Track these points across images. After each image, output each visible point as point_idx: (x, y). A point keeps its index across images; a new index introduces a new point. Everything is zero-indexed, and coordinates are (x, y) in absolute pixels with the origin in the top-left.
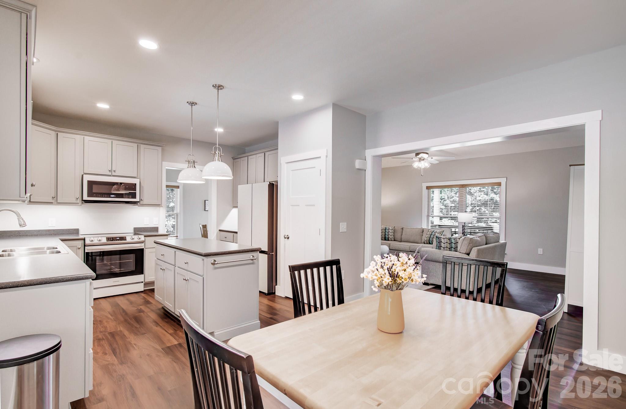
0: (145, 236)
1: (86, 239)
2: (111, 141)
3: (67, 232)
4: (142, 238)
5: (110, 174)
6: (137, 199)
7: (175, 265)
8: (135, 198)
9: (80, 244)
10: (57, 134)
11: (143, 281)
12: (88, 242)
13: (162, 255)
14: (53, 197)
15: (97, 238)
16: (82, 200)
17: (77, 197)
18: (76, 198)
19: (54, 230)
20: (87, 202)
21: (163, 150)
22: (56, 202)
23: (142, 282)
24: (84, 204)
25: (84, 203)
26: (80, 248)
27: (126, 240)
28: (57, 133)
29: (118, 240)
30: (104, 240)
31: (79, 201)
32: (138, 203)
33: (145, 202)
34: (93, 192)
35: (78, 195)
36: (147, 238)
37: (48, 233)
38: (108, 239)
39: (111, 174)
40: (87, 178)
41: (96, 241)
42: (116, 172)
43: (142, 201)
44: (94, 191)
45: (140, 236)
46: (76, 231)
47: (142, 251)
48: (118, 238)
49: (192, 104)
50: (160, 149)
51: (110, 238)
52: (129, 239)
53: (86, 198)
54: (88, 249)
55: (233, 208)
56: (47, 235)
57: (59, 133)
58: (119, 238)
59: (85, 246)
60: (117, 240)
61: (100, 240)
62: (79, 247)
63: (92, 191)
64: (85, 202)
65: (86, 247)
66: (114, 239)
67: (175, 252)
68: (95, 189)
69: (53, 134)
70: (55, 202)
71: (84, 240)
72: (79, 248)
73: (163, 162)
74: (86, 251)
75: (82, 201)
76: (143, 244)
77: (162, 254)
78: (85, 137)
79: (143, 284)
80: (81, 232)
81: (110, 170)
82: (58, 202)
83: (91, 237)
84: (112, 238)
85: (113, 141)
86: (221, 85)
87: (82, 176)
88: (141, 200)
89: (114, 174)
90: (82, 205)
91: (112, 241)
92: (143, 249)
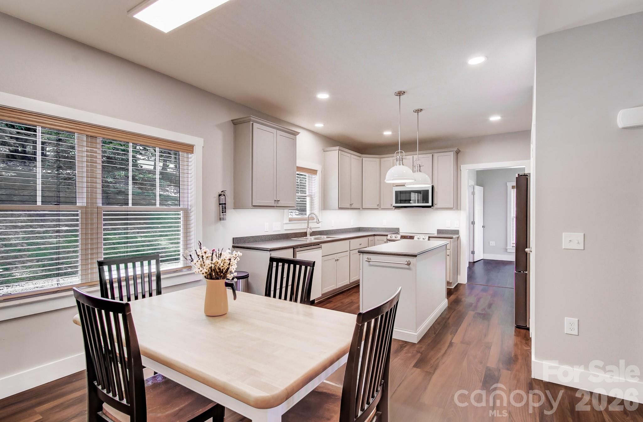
2: (412, 156)
3: (393, 230)
6: (430, 204)
8: (428, 202)
12: (389, 238)
15: (395, 235)
18: (391, 205)
19: (385, 228)
32: (432, 207)
33: (439, 206)
37: (382, 230)
41: (394, 238)
46: (397, 230)
49: (418, 111)
50: (452, 154)
53: (394, 204)
57: (381, 159)
58: (409, 237)
69: (378, 160)
71: (387, 236)
82: (381, 208)
84: (405, 236)
86: (400, 91)
88: (434, 204)
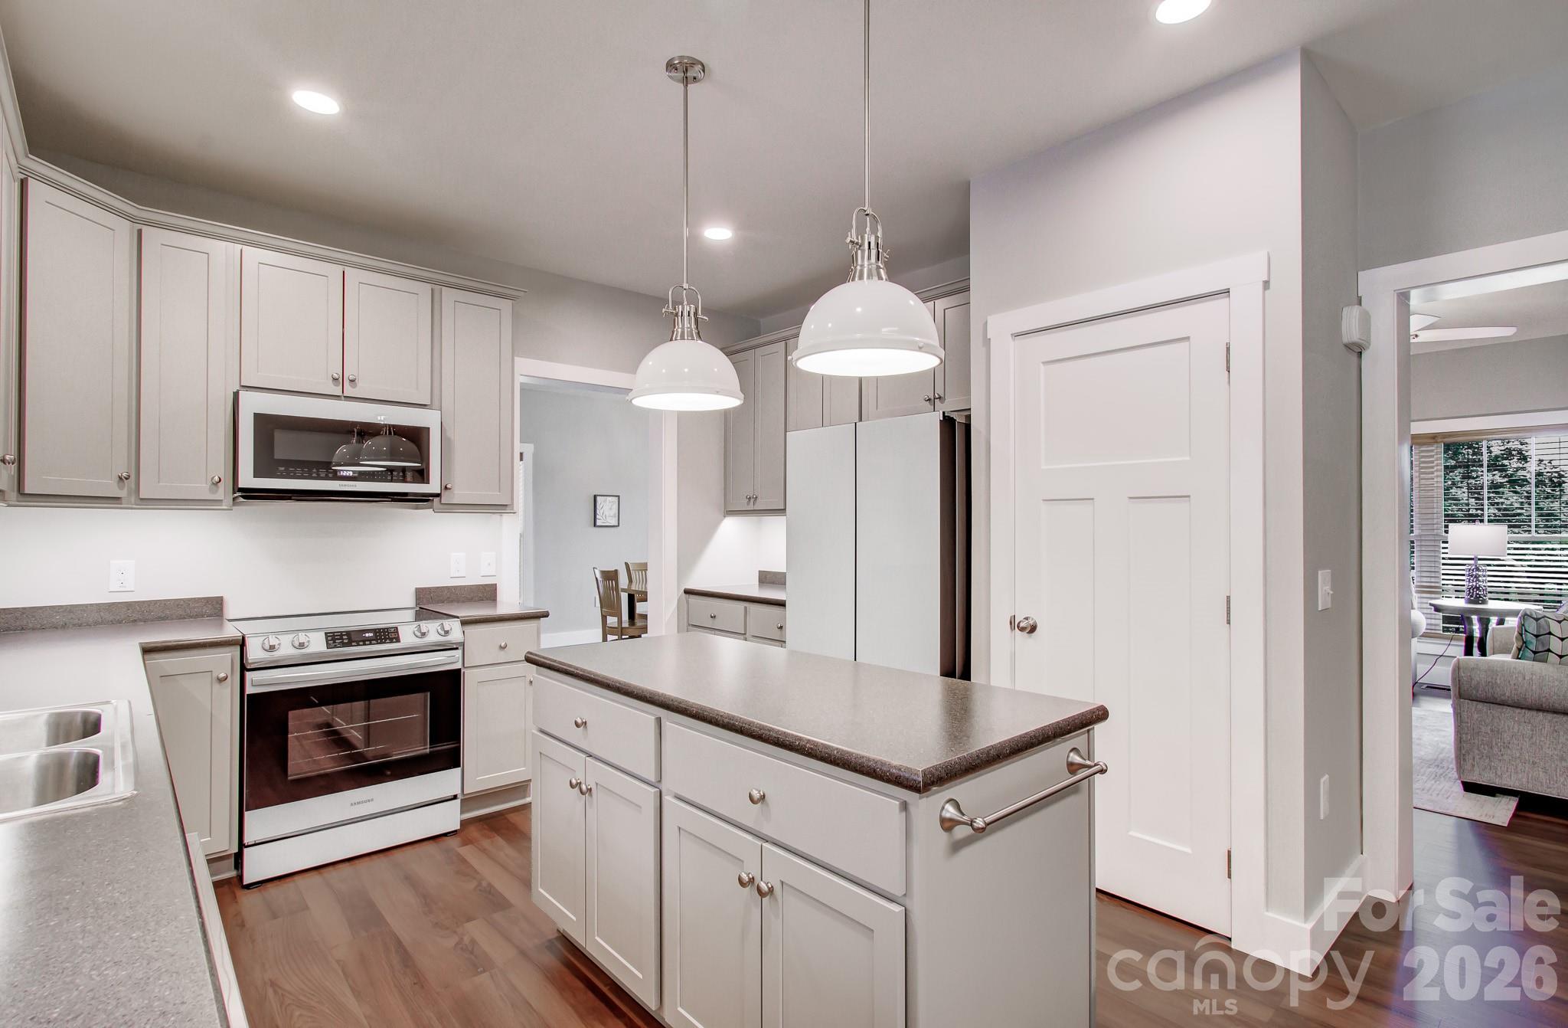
0: (464, 623)
1: (249, 642)
2: (340, 268)
3: (181, 612)
4: (456, 632)
5: (338, 391)
6: (433, 487)
7: (657, 784)
8: (424, 482)
9: (224, 661)
10: (140, 232)
11: (458, 791)
12: (255, 653)
13: (577, 725)
14: (120, 478)
15: (291, 636)
16: (236, 489)
17: (217, 479)
18: (210, 483)
19: (129, 605)
20: (251, 494)
21: (515, 316)
22: (133, 499)
23: (455, 797)
24: (240, 504)
25: (242, 500)
26: (226, 678)
27: (398, 640)
28: (139, 226)
29: (370, 641)
30: (317, 644)
31: (224, 492)
32: (436, 500)
33: (458, 495)
34: (275, 457)
35: (220, 467)
36: (471, 630)
37: (108, 617)
38: (335, 638)
39: (341, 394)
40: (252, 404)
41: (286, 649)
42: (360, 384)
43: (448, 492)
44: (279, 454)
45: (448, 624)
46: (213, 608)
47: (453, 679)
48: (367, 635)
50: (506, 305)
51: (341, 634)
52: (408, 637)
53: (248, 479)
54: (258, 683)
55: (725, 517)
56: (102, 623)
57: (145, 230)
58: (371, 635)
59: (244, 669)
60: (365, 642)
61: (302, 645)
62: (222, 675)
63: (273, 456)
64: (243, 497)
65: (249, 675)
66: (354, 637)
67: (659, 721)
68: (285, 447)
69: (124, 228)
70: (129, 494)
71: (242, 644)
72: (221, 680)
73: (517, 359)
74: (250, 690)
75: (234, 493)
76: (458, 653)
77: (579, 721)
78: (247, 249)
79: (458, 802)
80: (231, 611)
81: (336, 376)
82: (141, 497)
83: (266, 634)
84: (348, 633)
85: (348, 270)
87: (236, 395)
88: (446, 488)
89: (349, 391)
90: (234, 508)
91: (349, 644)
92: (460, 670)
